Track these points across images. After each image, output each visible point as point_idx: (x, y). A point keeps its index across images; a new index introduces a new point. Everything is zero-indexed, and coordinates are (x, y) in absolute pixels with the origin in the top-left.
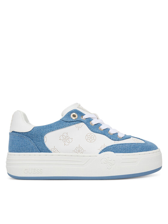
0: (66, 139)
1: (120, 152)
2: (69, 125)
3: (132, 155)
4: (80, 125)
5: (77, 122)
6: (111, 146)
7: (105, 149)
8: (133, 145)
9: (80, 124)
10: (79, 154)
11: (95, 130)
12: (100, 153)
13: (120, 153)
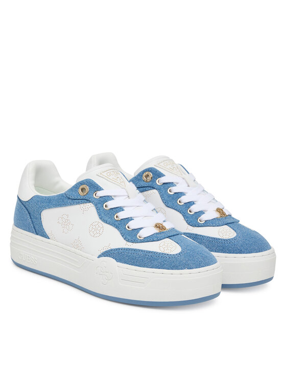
0: (66, 223)
1: (125, 262)
2: (71, 204)
3: (140, 271)
4: (87, 207)
5: (83, 201)
6: (117, 249)
7: (106, 252)
8: (150, 254)
9: (87, 204)
10: (77, 251)
11: (106, 218)
12: (99, 257)
13: (124, 264)
